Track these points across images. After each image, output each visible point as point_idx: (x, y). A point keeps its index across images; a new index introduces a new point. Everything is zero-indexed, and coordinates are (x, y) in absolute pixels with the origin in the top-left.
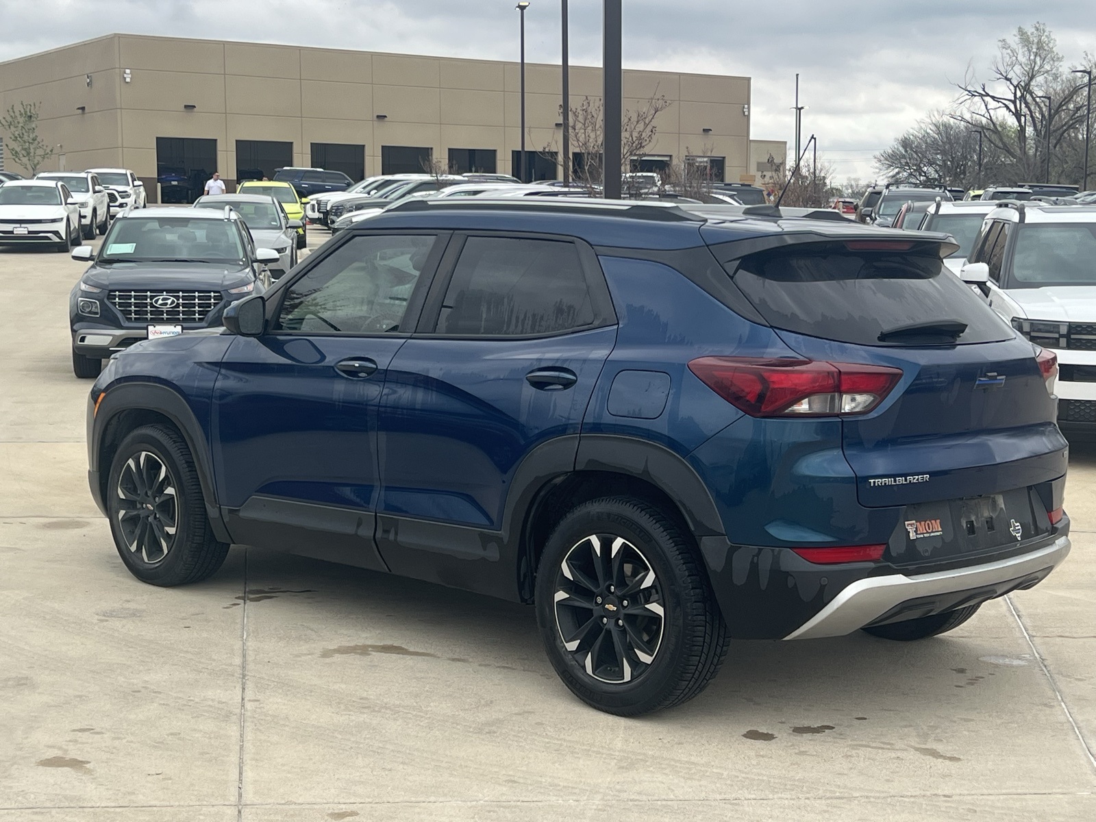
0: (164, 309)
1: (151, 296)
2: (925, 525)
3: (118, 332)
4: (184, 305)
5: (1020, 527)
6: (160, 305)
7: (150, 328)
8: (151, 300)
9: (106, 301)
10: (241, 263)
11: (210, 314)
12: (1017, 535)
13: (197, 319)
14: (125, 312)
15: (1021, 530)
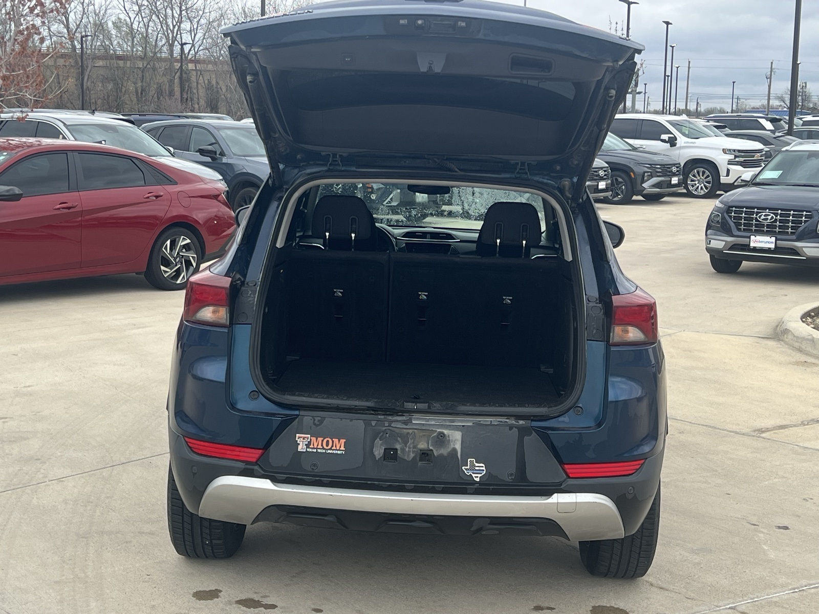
0: (766, 223)
1: (757, 212)
2: (323, 441)
3: (729, 239)
4: (781, 221)
5: (484, 468)
6: (762, 220)
7: (752, 237)
8: (756, 215)
9: (725, 214)
11: (801, 229)
12: (474, 475)
13: (790, 233)
14: (737, 224)
15: (485, 472)
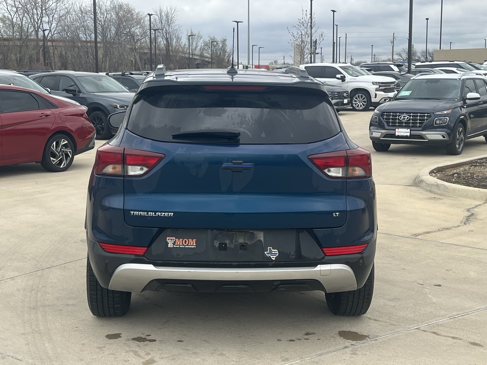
0: (404, 121)
1: (399, 115)
2: (182, 241)
3: (384, 131)
4: (413, 120)
5: (277, 252)
6: (402, 119)
7: (397, 130)
8: (399, 117)
9: (381, 117)
10: (456, 100)
11: (424, 124)
12: (271, 257)
13: (418, 126)
14: (388, 122)
15: (278, 254)
